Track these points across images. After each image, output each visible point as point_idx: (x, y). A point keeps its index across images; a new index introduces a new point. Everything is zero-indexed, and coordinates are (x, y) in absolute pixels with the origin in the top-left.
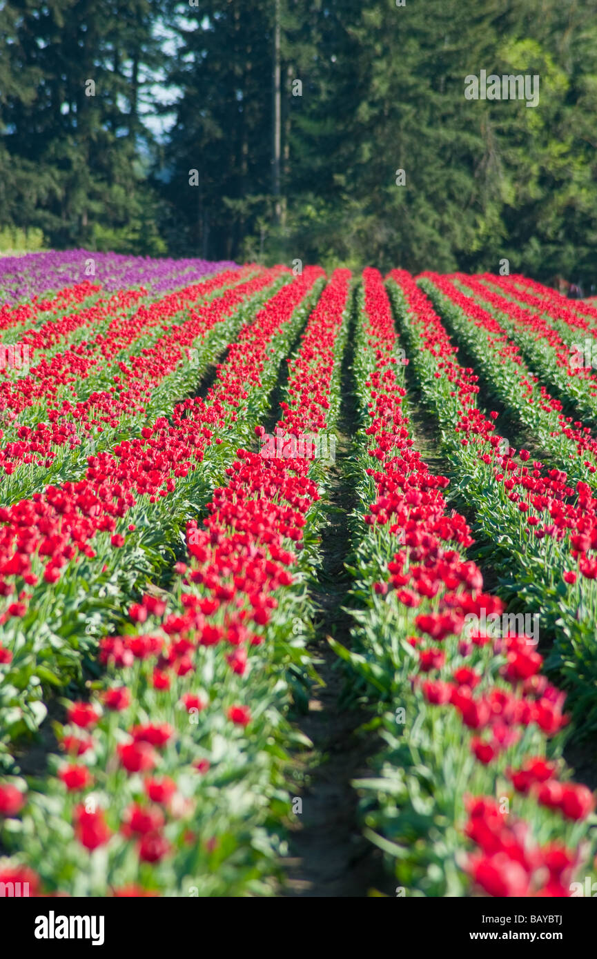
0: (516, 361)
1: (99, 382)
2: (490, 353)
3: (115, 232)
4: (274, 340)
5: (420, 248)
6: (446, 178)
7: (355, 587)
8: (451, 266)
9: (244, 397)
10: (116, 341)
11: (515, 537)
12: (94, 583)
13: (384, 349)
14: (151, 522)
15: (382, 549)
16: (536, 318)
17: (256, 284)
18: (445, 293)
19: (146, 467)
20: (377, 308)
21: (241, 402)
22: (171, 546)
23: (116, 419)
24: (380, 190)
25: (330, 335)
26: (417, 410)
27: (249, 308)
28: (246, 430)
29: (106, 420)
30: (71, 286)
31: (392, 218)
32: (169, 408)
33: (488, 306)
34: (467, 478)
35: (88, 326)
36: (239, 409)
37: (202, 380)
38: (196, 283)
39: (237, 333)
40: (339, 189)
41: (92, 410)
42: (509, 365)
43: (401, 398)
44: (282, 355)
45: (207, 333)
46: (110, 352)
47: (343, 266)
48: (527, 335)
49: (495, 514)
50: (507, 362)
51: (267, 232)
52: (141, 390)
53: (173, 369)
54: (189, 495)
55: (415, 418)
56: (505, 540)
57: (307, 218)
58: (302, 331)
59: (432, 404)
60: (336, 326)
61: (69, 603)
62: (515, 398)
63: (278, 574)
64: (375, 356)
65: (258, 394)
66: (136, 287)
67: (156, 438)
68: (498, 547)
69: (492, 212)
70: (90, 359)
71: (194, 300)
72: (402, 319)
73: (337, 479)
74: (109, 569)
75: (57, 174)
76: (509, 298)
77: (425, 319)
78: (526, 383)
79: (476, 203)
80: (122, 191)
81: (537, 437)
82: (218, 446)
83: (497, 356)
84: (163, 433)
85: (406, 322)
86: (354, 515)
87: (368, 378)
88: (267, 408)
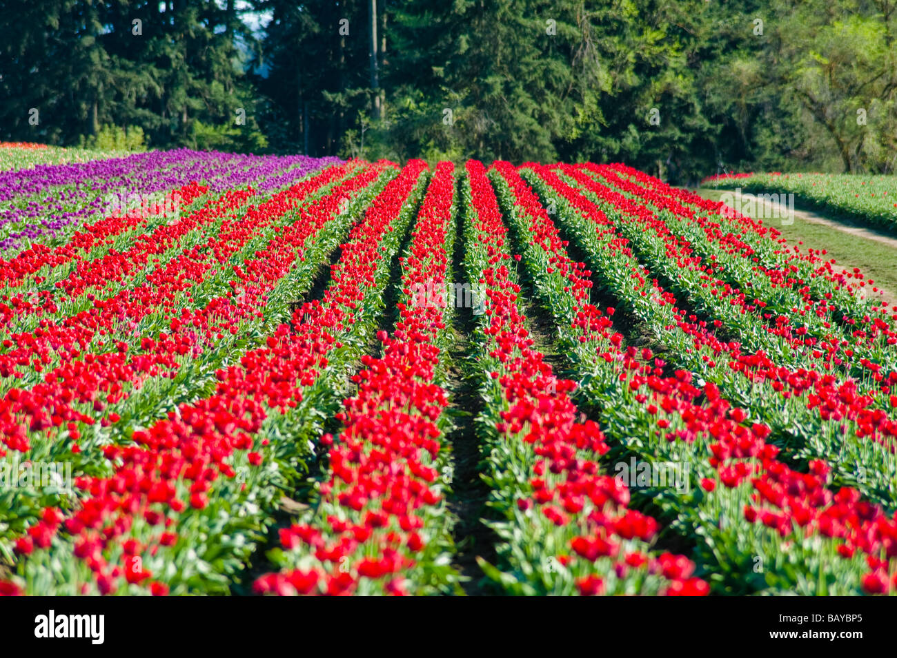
0: (627, 253)
1: (214, 286)
2: (600, 245)
3: (215, 128)
4: (385, 238)
5: (520, 138)
6: (543, 67)
7: (491, 498)
8: (550, 156)
9: (360, 299)
10: (228, 244)
11: (646, 440)
12: (235, 503)
13: (495, 244)
14: (283, 434)
15: (517, 458)
16: (643, 208)
17: (362, 180)
18: (549, 184)
19: (274, 378)
20: (484, 202)
21: (358, 303)
22: (302, 458)
23: (235, 325)
24: (478, 81)
25: (440, 230)
26: (530, 305)
27: (357, 204)
28: (363, 331)
29: (226, 328)
30: (178, 187)
31: (492, 108)
32: (285, 310)
33: (593, 196)
34: (588, 377)
35: (199, 228)
36: (356, 310)
37: (315, 280)
38: (302, 180)
39: (346, 231)
40: (439, 80)
41: (211, 317)
42: (619, 257)
43: (515, 294)
44: (392, 252)
45: (318, 231)
46: (222, 255)
47: (444, 158)
48: (634, 226)
49: (622, 416)
50: (617, 254)
51: (368, 125)
52: (258, 294)
53: (287, 271)
54: (315, 403)
55: (530, 313)
56: (635, 442)
57: (407, 110)
58: (410, 227)
59: (545, 299)
60: (446, 222)
61: (212, 526)
62: (627, 291)
63: (423, 492)
64: (486, 252)
65: (373, 294)
66: (243, 187)
67: (279, 346)
68: (627, 449)
69: (590, 99)
70: (204, 263)
71: (302, 199)
72: (509, 211)
73: (458, 379)
74: (247, 487)
75: (156, 73)
76: (613, 188)
77: (532, 213)
78: (637, 276)
79: (574, 91)
80: (221, 88)
81: (651, 331)
82: (338, 350)
83: (607, 248)
84: (285, 339)
85: (513, 214)
86: (481, 419)
87: (481, 274)
88: (382, 307)
